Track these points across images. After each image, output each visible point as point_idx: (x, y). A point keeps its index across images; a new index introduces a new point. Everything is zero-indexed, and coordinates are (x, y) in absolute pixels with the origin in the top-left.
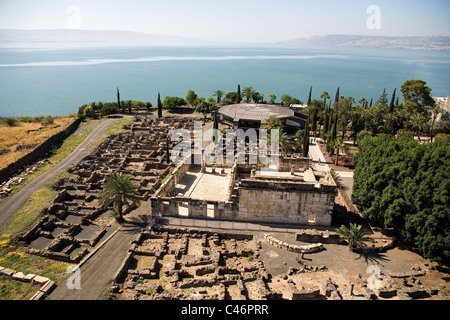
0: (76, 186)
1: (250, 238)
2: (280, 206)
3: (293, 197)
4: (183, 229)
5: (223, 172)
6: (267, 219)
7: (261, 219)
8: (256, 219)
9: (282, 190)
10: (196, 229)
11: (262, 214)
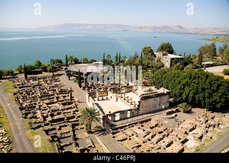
0: (43, 124)
1: (150, 120)
2: (154, 104)
3: (158, 99)
4: (125, 125)
5: (107, 98)
6: (150, 111)
7: (147, 112)
8: (145, 112)
9: (154, 97)
10: (129, 123)
11: (148, 109)
